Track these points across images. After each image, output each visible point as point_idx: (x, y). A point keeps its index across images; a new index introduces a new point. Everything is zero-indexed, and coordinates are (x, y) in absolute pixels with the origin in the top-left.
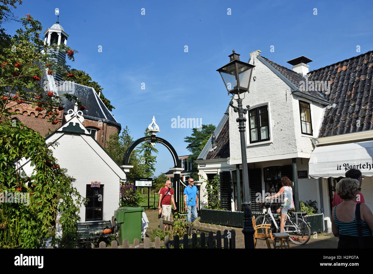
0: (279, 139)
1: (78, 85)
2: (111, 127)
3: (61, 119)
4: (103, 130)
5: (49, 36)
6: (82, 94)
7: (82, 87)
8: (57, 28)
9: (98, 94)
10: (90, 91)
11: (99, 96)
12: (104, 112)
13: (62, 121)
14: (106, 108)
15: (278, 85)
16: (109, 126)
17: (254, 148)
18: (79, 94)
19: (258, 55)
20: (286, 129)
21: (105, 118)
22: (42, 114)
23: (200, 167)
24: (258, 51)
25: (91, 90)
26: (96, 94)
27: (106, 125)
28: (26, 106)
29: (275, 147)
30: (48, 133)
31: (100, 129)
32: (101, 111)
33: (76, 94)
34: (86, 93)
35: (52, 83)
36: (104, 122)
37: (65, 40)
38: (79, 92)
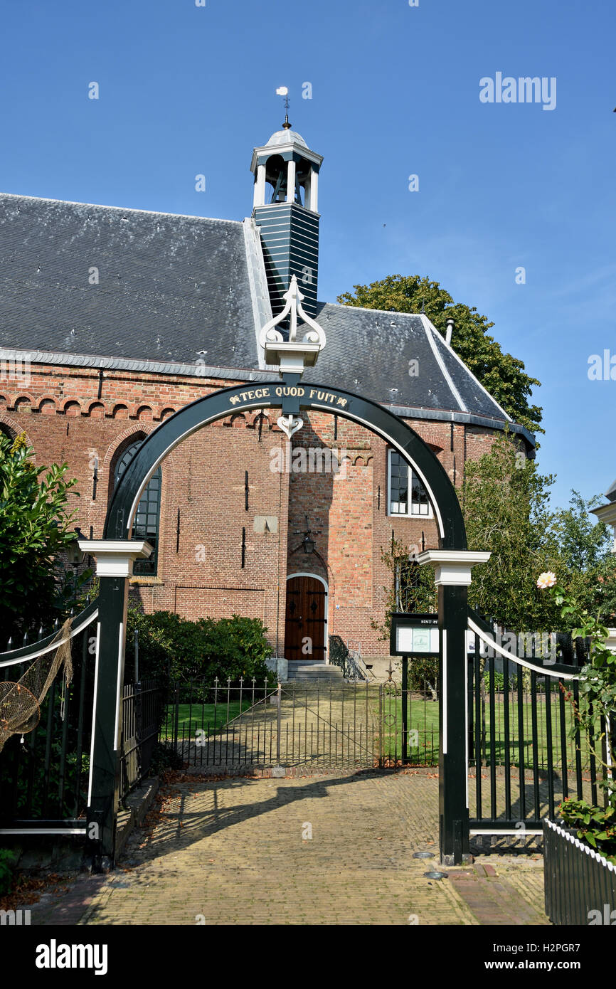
1: (369, 313)
2: (482, 440)
4: (452, 450)
5: (262, 171)
6: (382, 341)
7: (386, 317)
9: (444, 334)
10: (412, 325)
11: (446, 343)
12: (459, 391)
16: (476, 434)
18: (371, 341)
21: (456, 408)
25: (416, 324)
26: (433, 334)
27: (462, 432)
28: (168, 394)
30: (247, 473)
31: (443, 449)
32: (447, 387)
33: (359, 342)
34: (395, 334)
35: (260, 311)
36: (452, 422)
37: (314, 176)
38: (370, 335)
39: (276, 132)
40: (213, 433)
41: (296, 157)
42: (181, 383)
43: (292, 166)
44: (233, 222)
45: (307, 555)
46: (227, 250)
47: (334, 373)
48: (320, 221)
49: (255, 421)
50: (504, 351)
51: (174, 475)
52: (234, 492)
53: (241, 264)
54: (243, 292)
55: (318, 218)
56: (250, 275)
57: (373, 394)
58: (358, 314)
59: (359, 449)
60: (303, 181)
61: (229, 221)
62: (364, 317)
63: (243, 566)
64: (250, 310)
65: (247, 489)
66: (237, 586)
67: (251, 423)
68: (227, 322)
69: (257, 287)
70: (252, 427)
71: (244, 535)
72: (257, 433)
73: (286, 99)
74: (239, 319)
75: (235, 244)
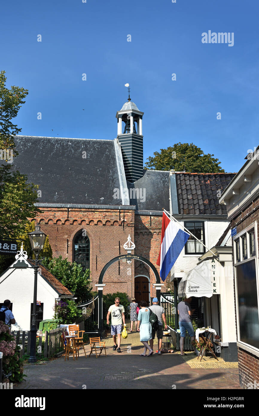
1: (163, 173)
3: (132, 224)
5: (120, 120)
6: (168, 184)
8: (127, 108)
18: (164, 185)
22: (110, 221)
28: (91, 215)
30: (119, 241)
33: (160, 186)
35: (122, 180)
37: (140, 120)
38: (164, 182)
39: (125, 103)
40: (107, 228)
41: (133, 114)
42: (96, 211)
43: (132, 119)
44: (110, 140)
45: (142, 269)
46: (108, 153)
47: (150, 200)
48: (144, 138)
49: (122, 223)
51: (94, 244)
52: (115, 248)
53: (114, 159)
54: (115, 172)
55: (142, 137)
56: (118, 164)
58: (159, 173)
59: (159, 229)
61: (109, 140)
62: (161, 174)
63: (119, 274)
64: (118, 179)
65: (120, 247)
66: (118, 281)
67: (120, 224)
68: (110, 185)
69: (120, 169)
70: (121, 225)
71: (119, 263)
72: (122, 227)
73: (129, 88)
74: (114, 183)
75: (111, 151)
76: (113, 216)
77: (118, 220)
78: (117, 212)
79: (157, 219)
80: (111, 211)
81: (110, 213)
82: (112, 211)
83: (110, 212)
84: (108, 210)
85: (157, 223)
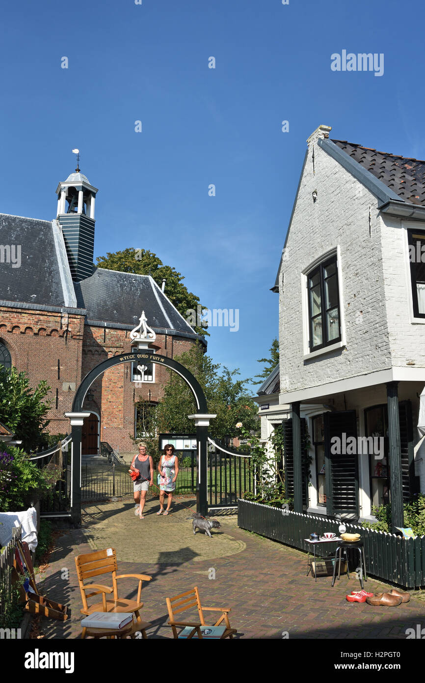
0: (357, 337)
1: (121, 274)
2: (181, 343)
3: (79, 335)
4: (166, 348)
5: (64, 195)
6: (128, 289)
7: (130, 277)
8: (75, 179)
9: (161, 287)
10: (144, 282)
11: (162, 291)
12: (169, 318)
13: (81, 338)
14: (173, 309)
15: (355, 198)
16: (178, 340)
17: (316, 363)
18: (122, 289)
19: (322, 137)
20: (370, 310)
21: (168, 327)
22: (45, 330)
23: (262, 409)
24: (321, 129)
25: (146, 281)
26: (155, 286)
27: (171, 339)
28: (16, 318)
29: (350, 358)
30: (59, 360)
31: (160, 348)
32: (163, 316)
33: (116, 290)
34: (135, 287)
35: (64, 274)
36: (166, 335)
37: (93, 199)
38: (122, 286)
39: (72, 173)
40: (41, 339)
41: (84, 189)
42: (23, 313)
43: (81, 194)
44: (46, 221)
45: (89, 402)
46: (43, 237)
47: (103, 307)
48: (96, 224)
49: (64, 333)
50: (189, 291)
51: (19, 361)
52: (52, 370)
53: (52, 246)
54: (54, 262)
55: (94, 222)
56: (58, 253)
57: (124, 319)
58: (115, 274)
59: (117, 347)
60: (86, 201)
61: (44, 221)
62: (118, 276)
63: (57, 408)
64: (58, 273)
65: (59, 368)
66: (54, 418)
67: (61, 334)
68: (46, 279)
69: (62, 260)
70: (62, 337)
71: (57, 392)
72: (65, 340)
73: (78, 155)
74: (53, 277)
75: (48, 234)
76: (50, 321)
77: (59, 329)
78: (57, 316)
79: (114, 333)
80: (48, 314)
81: (46, 317)
82: (50, 314)
83: (46, 315)
84: (43, 313)
85: (114, 339)
